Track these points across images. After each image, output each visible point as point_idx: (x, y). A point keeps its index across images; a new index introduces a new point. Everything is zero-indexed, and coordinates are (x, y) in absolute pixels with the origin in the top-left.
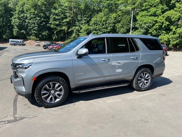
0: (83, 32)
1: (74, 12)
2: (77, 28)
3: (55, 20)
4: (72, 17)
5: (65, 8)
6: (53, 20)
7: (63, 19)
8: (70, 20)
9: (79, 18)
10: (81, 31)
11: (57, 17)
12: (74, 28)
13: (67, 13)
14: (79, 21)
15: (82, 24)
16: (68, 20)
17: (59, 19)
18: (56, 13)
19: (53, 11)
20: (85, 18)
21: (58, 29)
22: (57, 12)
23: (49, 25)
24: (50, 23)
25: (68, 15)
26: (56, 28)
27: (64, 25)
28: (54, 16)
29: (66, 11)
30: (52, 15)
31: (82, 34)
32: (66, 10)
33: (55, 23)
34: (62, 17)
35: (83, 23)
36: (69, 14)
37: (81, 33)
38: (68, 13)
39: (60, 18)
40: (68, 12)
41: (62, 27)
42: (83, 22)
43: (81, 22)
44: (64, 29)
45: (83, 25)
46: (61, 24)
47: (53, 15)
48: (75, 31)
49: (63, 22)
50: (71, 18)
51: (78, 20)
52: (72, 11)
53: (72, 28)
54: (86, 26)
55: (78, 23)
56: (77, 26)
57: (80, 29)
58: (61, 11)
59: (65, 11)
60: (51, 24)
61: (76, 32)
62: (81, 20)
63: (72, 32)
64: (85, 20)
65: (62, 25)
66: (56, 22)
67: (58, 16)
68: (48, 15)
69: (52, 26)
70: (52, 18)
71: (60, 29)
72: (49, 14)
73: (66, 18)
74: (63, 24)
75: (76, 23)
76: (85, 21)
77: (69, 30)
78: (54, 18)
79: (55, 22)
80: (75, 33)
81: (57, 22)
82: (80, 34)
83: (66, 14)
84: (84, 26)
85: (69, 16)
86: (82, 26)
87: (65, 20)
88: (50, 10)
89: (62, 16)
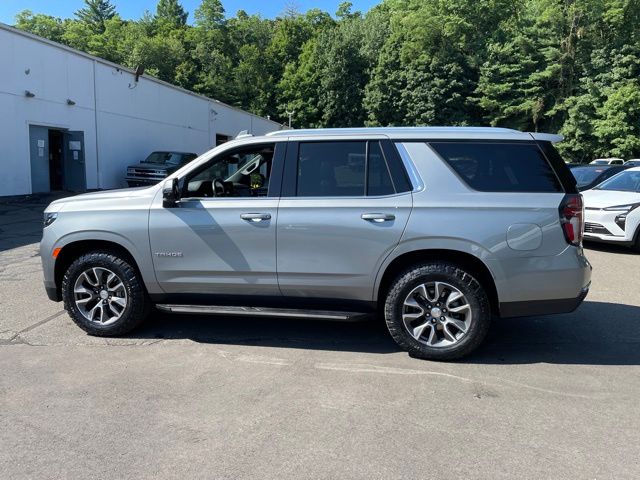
0: (610, 112)
1: (575, 40)
2: (583, 99)
3: (497, 78)
4: (568, 61)
5: (540, 31)
6: (490, 82)
7: (527, 70)
8: (556, 73)
9: (597, 61)
10: (600, 112)
11: (504, 69)
12: (569, 100)
13: (546, 46)
14: (594, 72)
15: (609, 82)
16: (547, 73)
17: (514, 73)
18: (504, 53)
19: (493, 47)
20: (625, 59)
21: (505, 111)
22: (508, 47)
23: (475, 99)
24: (477, 90)
25: (549, 53)
26: (497, 108)
27: (531, 94)
28: (494, 67)
29: (543, 41)
30: (488, 63)
31: (604, 122)
32: (545, 36)
33: (495, 91)
34: (526, 65)
35: (616, 76)
36: (552, 49)
37: (600, 117)
38: (553, 46)
39: (515, 68)
40: (551, 42)
41: (524, 101)
42: (616, 73)
43: (606, 75)
44: (530, 110)
45: (613, 85)
46: (519, 90)
47: (493, 63)
48: (572, 113)
49: (528, 81)
50: (559, 66)
51: (590, 67)
52: (569, 38)
53: (561, 102)
54: (628, 88)
55: (589, 79)
56: (586, 92)
57: (595, 105)
58: (525, 44)
59: (539, 40)
60: (481, 95)
61: (576, 118)
62: (606, 68)
63: (562, 116)
64: (622, 65)
65: (522, 94)
66: (501, 86)
67: (509, 63)
68: (473, 65)
69: (483, 102)
70: (487, 73)
71: (511, 109)
72: (477, 60)
73: (542, 65)
74: (526, 91)
75: (582, 80)
76: (624, 70)
77: (549, 113)
78: (495, 71)
79: (497, 87)
80: (572, 120)
81: (504, 87)
82: (593, 122)
83: (543, 51)
84: (616, 88)
85: (556, 59)
86: (605, 91)
87: (534, 76)
88: (484, 47)
89: (528, 60)
